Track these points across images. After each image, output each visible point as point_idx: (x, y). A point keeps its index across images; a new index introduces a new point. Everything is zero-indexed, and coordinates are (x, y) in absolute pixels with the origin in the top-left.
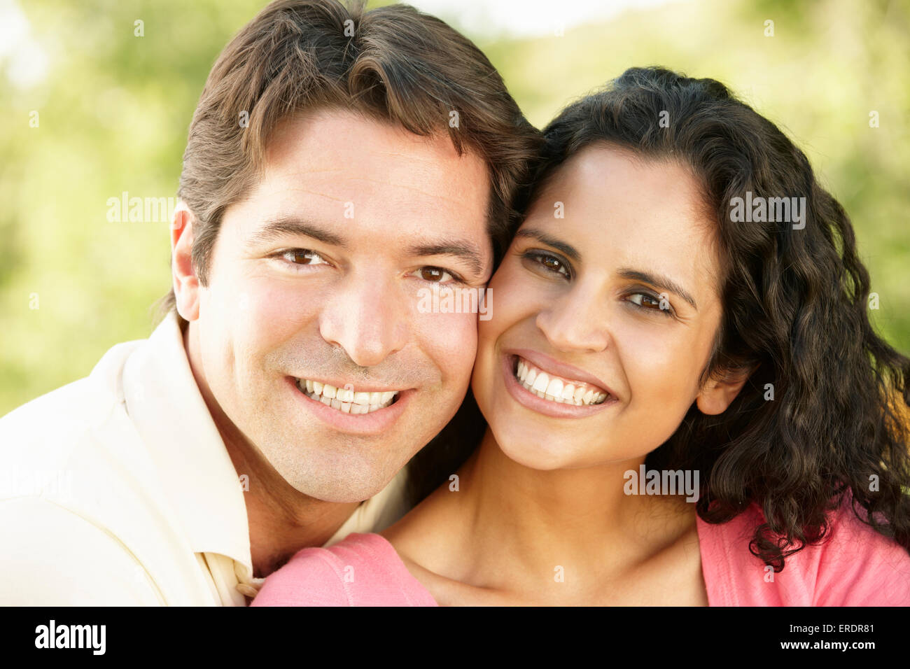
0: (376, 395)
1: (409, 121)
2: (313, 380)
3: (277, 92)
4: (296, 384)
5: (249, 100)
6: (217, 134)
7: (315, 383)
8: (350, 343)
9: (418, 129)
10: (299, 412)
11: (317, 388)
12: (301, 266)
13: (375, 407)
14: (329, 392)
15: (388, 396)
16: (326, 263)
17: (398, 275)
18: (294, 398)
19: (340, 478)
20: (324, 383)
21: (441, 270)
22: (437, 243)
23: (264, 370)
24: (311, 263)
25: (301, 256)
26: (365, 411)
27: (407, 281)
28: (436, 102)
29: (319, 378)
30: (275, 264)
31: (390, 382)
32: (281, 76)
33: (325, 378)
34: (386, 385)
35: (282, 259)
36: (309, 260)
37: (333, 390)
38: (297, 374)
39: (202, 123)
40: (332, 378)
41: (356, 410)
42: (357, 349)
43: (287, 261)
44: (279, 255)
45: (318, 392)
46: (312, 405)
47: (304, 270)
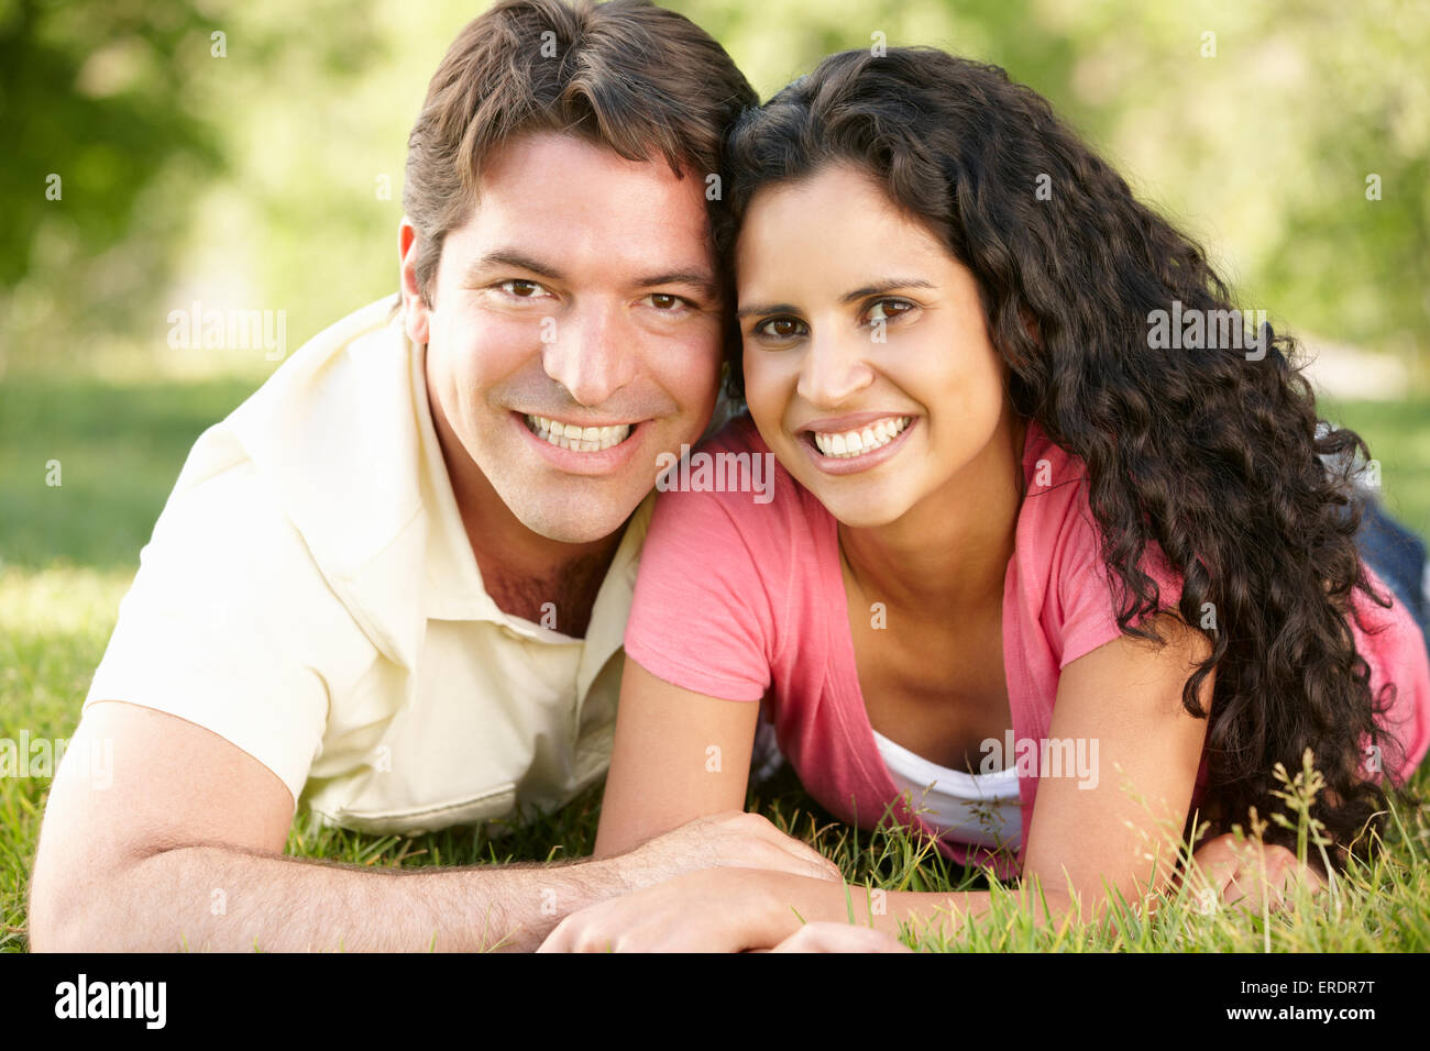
0: (605, 429)
1: (623, 147)
2: (540, 416)
3: (489, 115)
4: (525, 420)
5: (461, 122)
6: (431, 150)
7: (542, 420)
8: (571, 381)
9: (631, 154)
10: (525, 450)
11: (543, 424)
12: (520, 297)
13: (606, 445)
14: (556, 428)
15: (620, 431)
16: (549, 294)
17: (625, 305)
18: (521, 436)
19: (570, 519)
20: (550, 419)
21: (672, 298)
22: (662, 273)
23: (488, 405)
24: (532, 295)
25: (522, 288)
26: (596, 448)
27: (636, 309)
28: (649, 124)
29: (543, 413)
30: (493, 295)
31: (620, 416)
32: (493, 97)
33: (550, 413)
34: (615, 419)
35: (502, 290)
36: (531, 291)
37: (561, 427)
38: (523, 409)
39: (418, 135)
40: (557, 414)
41: (586, 448)
42: (579, 389)
43: (506, 293)
44: (497, 285)
45: (545, 429)
46: (539, 445)
47: (523, 302)
